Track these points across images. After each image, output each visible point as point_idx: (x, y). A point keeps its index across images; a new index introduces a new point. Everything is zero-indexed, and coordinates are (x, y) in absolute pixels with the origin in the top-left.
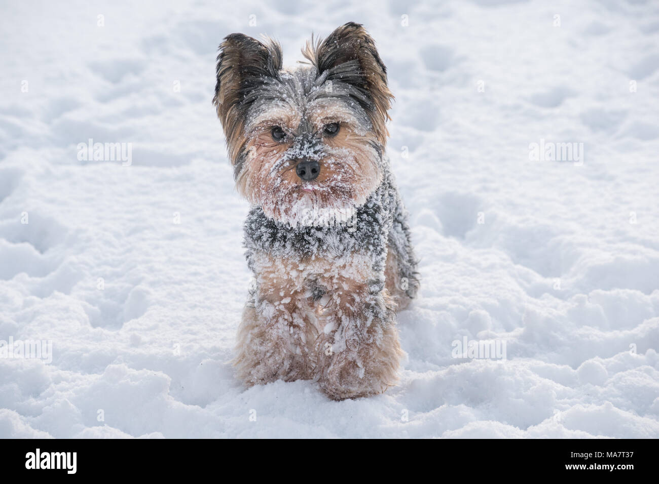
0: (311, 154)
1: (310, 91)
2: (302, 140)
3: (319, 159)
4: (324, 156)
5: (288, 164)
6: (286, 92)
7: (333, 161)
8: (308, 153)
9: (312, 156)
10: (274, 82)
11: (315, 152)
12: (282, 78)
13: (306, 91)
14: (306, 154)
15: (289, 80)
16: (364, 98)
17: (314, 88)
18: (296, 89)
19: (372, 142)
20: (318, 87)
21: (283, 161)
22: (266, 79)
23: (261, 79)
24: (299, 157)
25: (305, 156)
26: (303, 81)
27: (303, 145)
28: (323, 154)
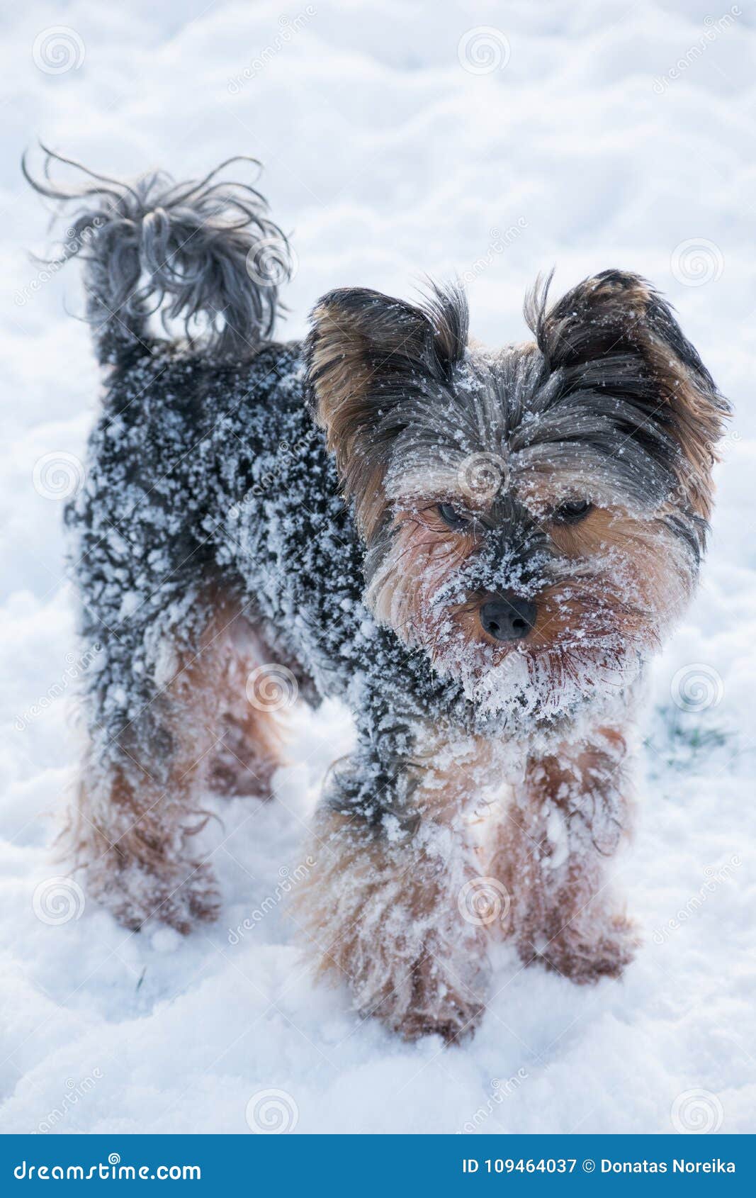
0: (514, 583)
1: (519, 423)
2: (501, 539)
3: (533, 594)
4: (543, 587)
5: (462, 598)
6: (463, 424)
7: (568, 595)
8: (508, 579)
9: (515, 588)
10: (440, 396)
11: (525, 579)
12: (459, 388)
13: (513, 422)
14: (503, 581)
15: (474, 393)
16: (652, 428)
17: (529, 417)
18: (488, 417)
19: (673, 523)
20: (537, 415)
21: (452, 590)
22: (423, 384)
23: (415, 382)
24: (487, 588)
25: (499, 586)
26: (505, 395)
27: (500, 554)
28: (542, 582)
